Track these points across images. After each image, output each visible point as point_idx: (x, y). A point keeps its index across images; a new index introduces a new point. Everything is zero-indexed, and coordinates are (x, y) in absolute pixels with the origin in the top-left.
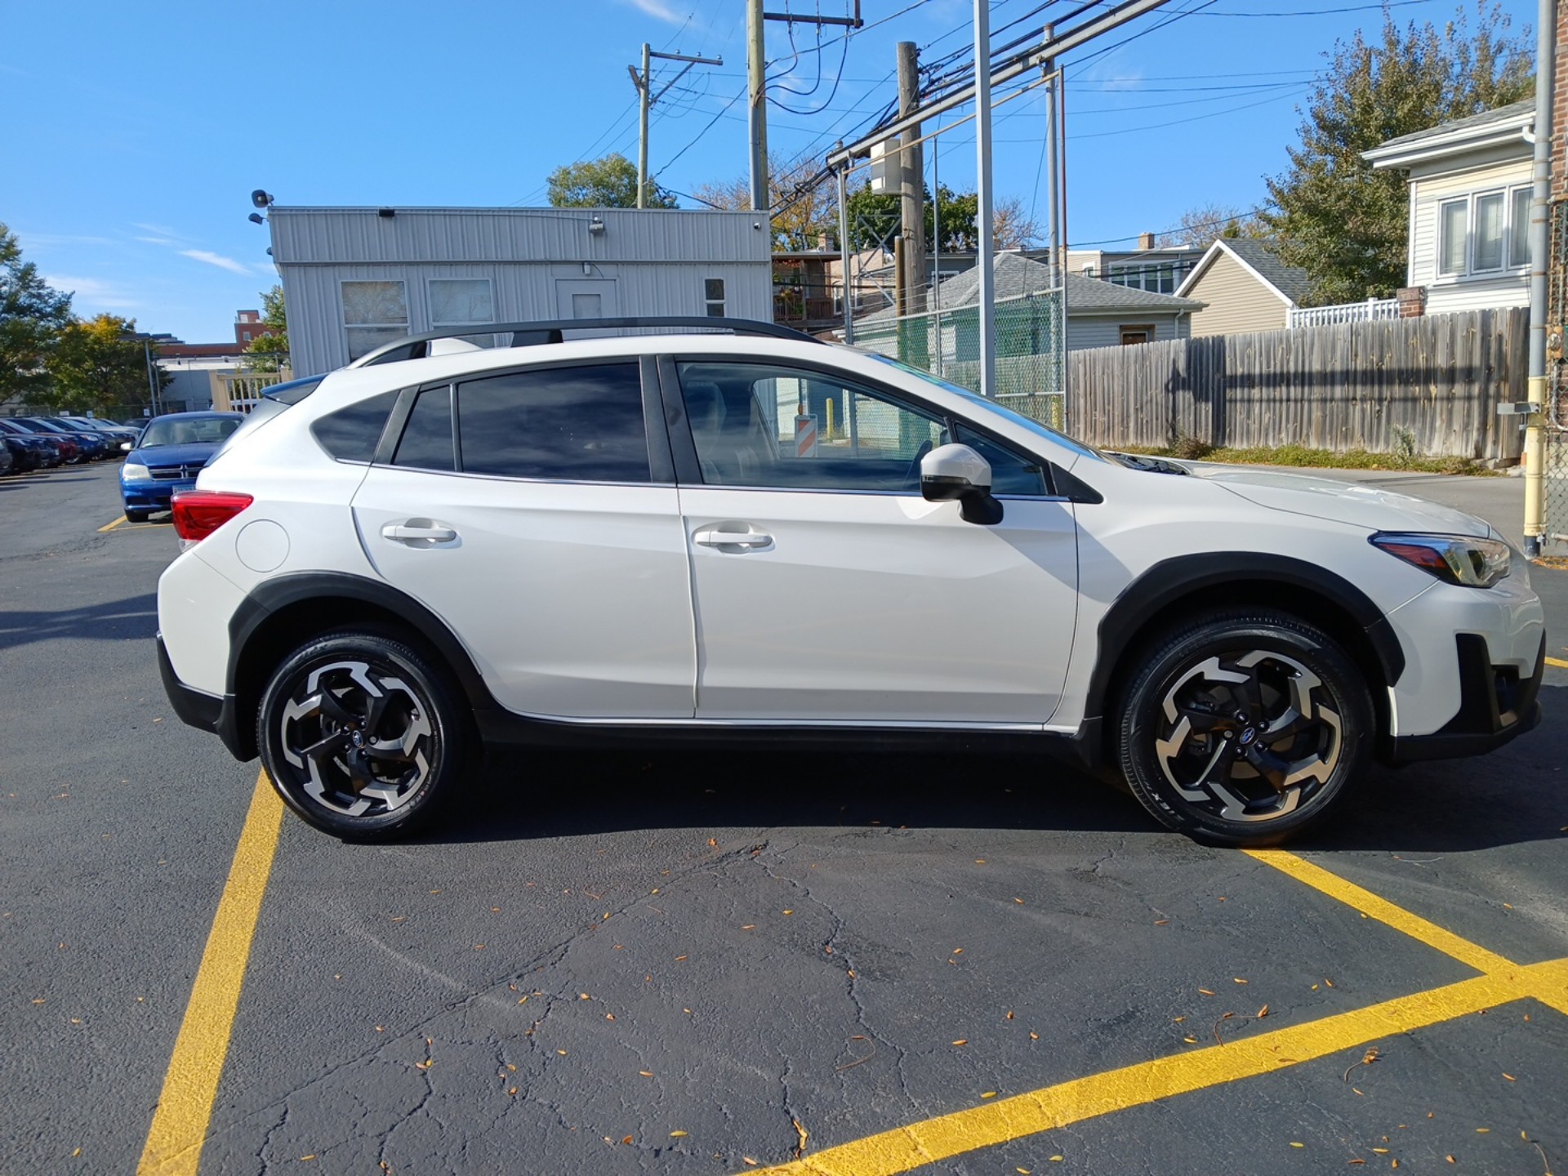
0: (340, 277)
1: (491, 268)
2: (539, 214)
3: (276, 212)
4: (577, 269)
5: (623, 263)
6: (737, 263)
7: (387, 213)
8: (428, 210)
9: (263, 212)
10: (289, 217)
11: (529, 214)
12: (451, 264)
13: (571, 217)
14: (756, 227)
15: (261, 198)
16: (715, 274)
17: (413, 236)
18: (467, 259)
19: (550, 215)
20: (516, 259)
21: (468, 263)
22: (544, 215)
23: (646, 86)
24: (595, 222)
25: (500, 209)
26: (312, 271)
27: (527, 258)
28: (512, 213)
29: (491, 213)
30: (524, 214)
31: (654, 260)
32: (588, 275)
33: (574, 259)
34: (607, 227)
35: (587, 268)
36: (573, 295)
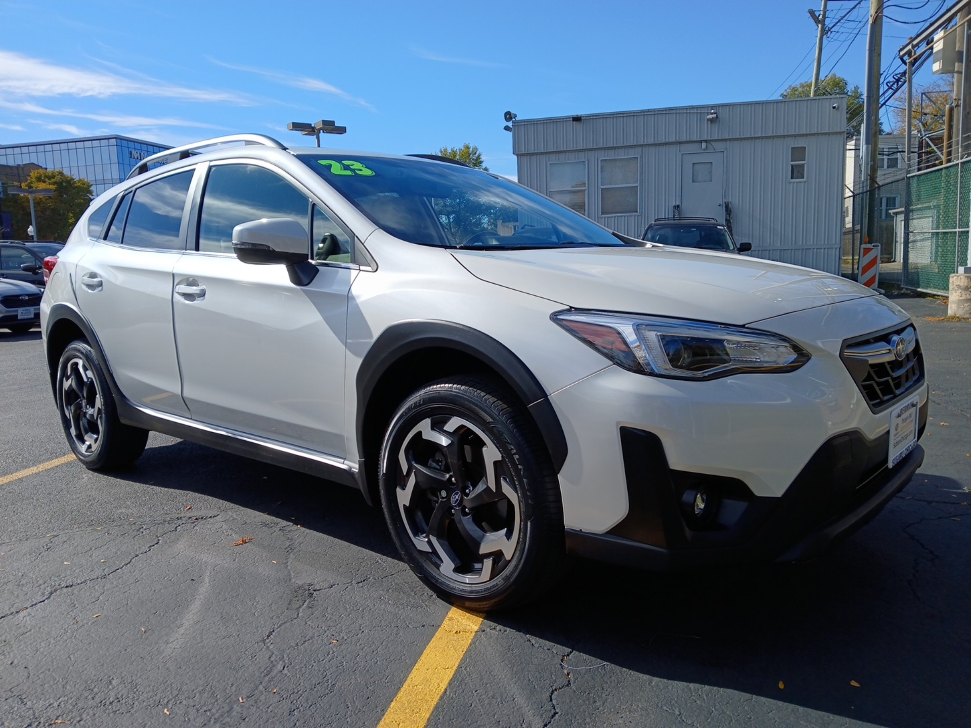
0: (549, 161)
1: (640, 149)
2: (674, 112)
3: (516, 124)
4: (696, 146)
5: (730, 140)
6: (818, 134)
7: (577, 119)
8: (603, 115)
9: (510, 124)
10: (523, 127)
11: (667, 112)
12: (615, 148)
13: (696, 111)
14: (834, 108)
15: (509, 116)
16: (800, 143)
17: (593, 132)
18: (625, 144)
19: (681, 111)
20: (656, 142)
21: (625, 147)
22: (678, 111)
23: (823, 22)
24: (712, 114)
25: (649, 111)
26: (534, 158)
27: (664, 141)
28: (656, 113)
29: (642, 114)
30: (664, 112)
31: (753, 136)
32: (704, 149)
33: (695, 139)
34: (720, 116)
35: (704, 145)
36: (693, 164)
